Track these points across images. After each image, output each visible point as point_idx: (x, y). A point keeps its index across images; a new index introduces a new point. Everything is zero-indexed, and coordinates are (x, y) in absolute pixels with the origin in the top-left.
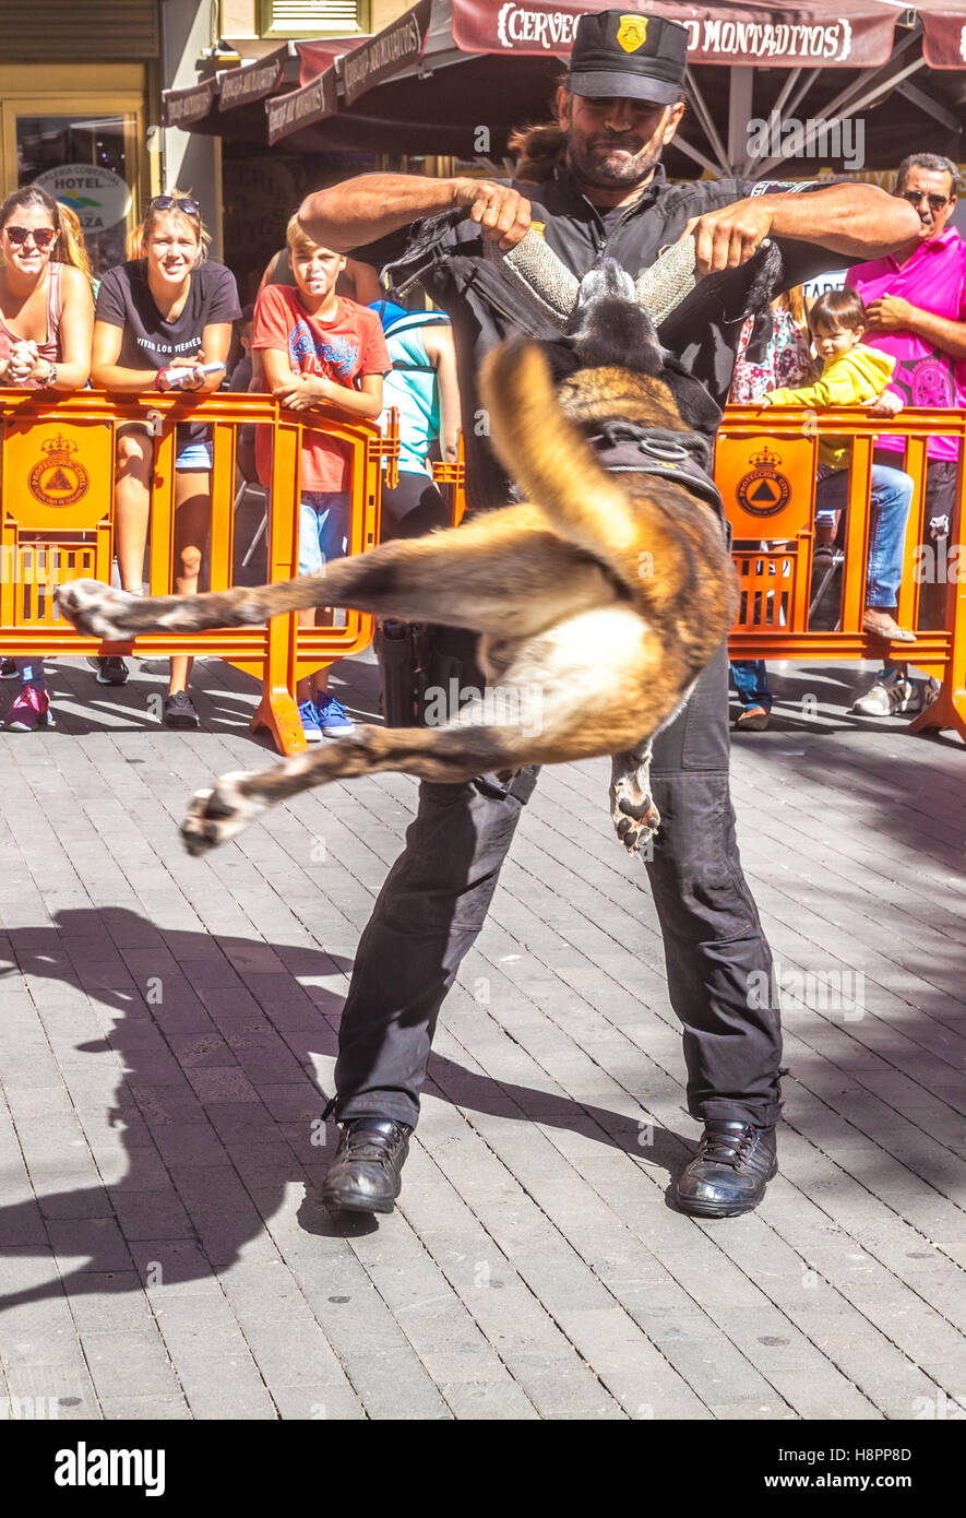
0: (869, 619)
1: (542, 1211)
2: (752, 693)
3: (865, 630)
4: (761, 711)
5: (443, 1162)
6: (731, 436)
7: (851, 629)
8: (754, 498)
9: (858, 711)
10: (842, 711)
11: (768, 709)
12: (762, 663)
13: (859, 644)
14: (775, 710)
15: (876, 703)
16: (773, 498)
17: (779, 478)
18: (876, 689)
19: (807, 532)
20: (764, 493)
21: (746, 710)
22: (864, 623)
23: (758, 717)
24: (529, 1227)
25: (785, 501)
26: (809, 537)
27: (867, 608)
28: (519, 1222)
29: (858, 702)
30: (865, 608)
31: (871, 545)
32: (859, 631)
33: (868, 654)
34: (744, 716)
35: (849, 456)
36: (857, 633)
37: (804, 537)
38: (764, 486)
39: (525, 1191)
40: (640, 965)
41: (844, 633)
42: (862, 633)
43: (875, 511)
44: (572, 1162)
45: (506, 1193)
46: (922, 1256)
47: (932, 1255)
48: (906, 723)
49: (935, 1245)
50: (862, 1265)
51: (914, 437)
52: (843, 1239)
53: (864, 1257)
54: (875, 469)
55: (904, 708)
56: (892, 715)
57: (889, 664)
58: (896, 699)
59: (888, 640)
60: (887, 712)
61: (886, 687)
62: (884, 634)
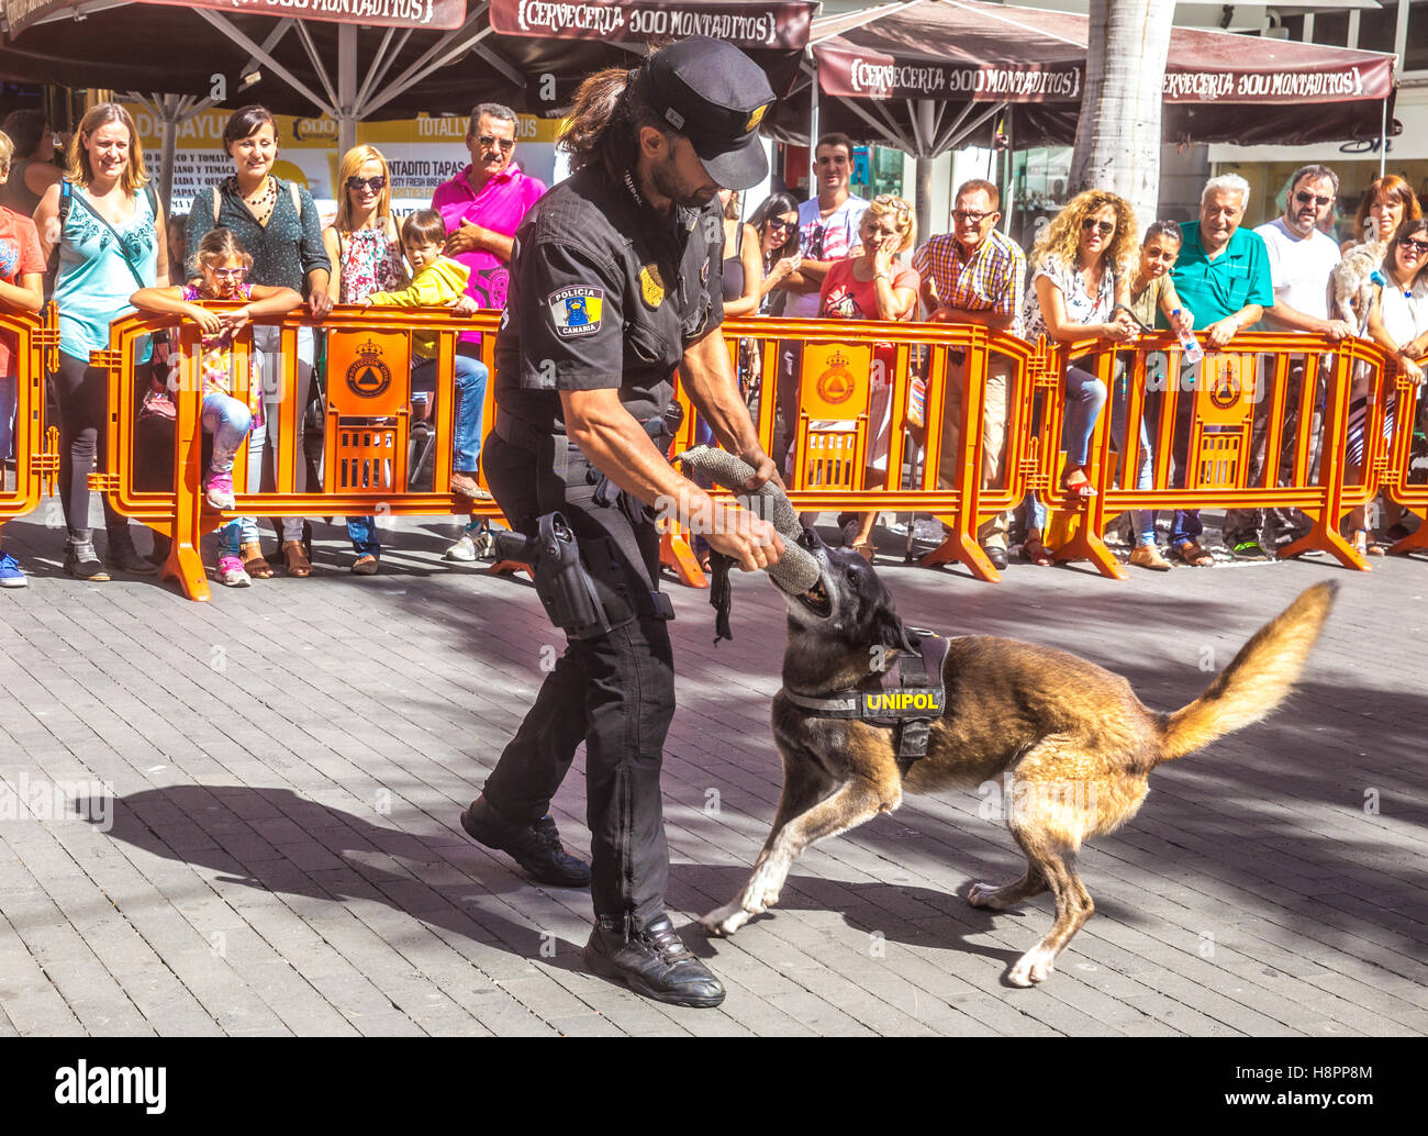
0: (456, 481)
1: (177, 976)
2: (364, 543)
3: (452, 491)
4: (372, 558)
5: (93, 942)
6: (341, 330)
7: (442, 490)
8: (361, 382)
9: (450, 557)
10: (437, 557)
11: (377, 557)
12: (372, 519)
13: (448, 502)
14: (383, 558)
15: (464, 550)
16: (376, 382)
17: (381, 366)
18: (464, 539)
19: (404, 411)
20: (369, 378)
21: (360, 558)
22: (452, 485)
23: (369, 563)
24: (165, 990)
25: (386, 384)
26: (406, 414)
27: (454, 473)
28: (157, 987)
29: (450, 550)
30: (452, 472)
31: (456, 422)
33: (455, 510)
34: (358, 562)
35: (437, 348)
36: (445, 493)
37: (402, 414)
38: (369, 372)
39: (164, 962)
40: (267, 770)
41: (436, 493)
43: (458, 393)
45: (149, 963)
46: (486, 991)
47: (493, 991)
48: (488, 566)
49: (496, 982)
50: (437, 1002)
51: (488, 333)
52: (423, 982)
53: (439, 995)
54: (457, 358)
55: (486, 554)
56: (477, 560)
57: (474, 518)
58: (480, 547)
59: (472, 499)
60: (473, 558)
61: (472, 537)
62: (469, 493)
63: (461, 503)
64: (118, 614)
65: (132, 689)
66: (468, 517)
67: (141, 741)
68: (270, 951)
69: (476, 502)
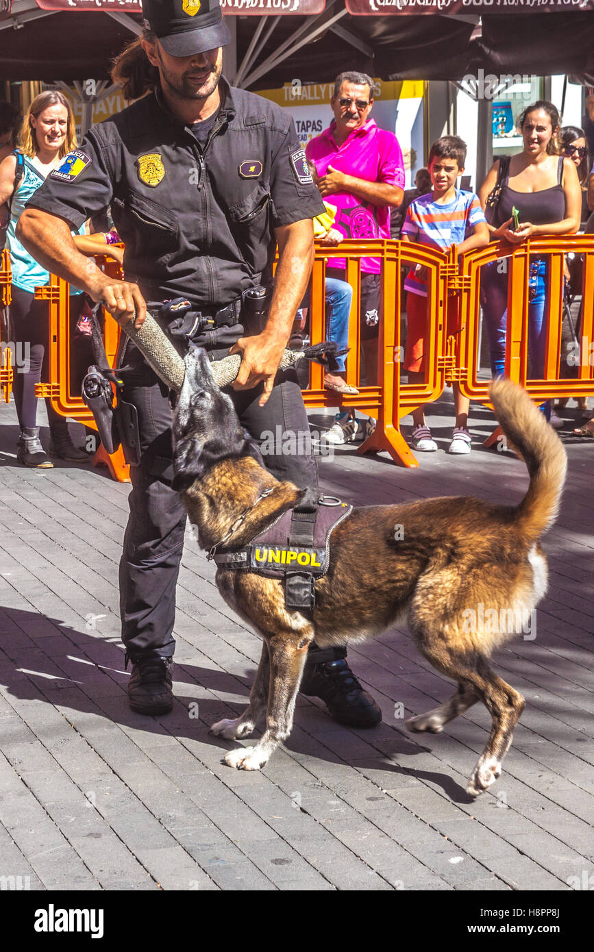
0: (328, 380)
1: (125, 784)
3: (325, 388)
5: (58, 756)
7: (316, 387)
13: (322, 397)
15: (335, 436)
18: (335, 427)
22: (325, 383)
24: (116, 796)
27: (326, 374)
28: (110, 793)
30: (324, 373)
31: (327, 330)
32: (322, 388)
33: (328, 403)
36: (320, 390)
39: (114, 772)
40: (187, 617)
41: (313, 390)
42: (323, 390)
43: (328, 308)
44: (145, 751)
45: (101, 774)
46: (377, 799)
47: (383, 798)
48: (356, 448)
49: (385, 791)
50: (337, 806)
51: (351, 259)
52: (325, 791)
53: (338, 802)
54: (327, 280)
55: (354, 438)
56: (346, 443)
57: (342, 409)
58: (348, 432)
59: (341, 394)
60: (343, 441)
61: (342, 425)
62: (338, 389)
63: (333, 397)
64: (61, 494)
65: (76, 554)
66: (338, 408)
67: (85, 596)
68: (198, 765)
69: (344, 396)
